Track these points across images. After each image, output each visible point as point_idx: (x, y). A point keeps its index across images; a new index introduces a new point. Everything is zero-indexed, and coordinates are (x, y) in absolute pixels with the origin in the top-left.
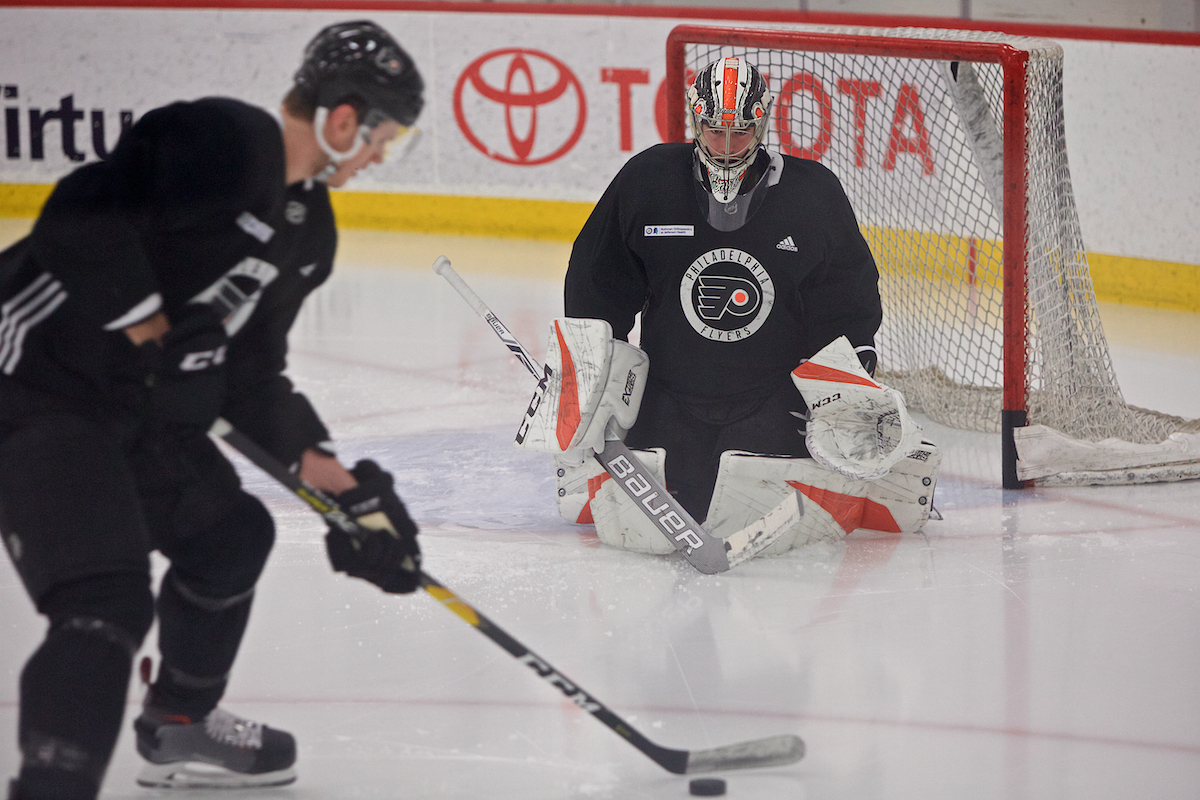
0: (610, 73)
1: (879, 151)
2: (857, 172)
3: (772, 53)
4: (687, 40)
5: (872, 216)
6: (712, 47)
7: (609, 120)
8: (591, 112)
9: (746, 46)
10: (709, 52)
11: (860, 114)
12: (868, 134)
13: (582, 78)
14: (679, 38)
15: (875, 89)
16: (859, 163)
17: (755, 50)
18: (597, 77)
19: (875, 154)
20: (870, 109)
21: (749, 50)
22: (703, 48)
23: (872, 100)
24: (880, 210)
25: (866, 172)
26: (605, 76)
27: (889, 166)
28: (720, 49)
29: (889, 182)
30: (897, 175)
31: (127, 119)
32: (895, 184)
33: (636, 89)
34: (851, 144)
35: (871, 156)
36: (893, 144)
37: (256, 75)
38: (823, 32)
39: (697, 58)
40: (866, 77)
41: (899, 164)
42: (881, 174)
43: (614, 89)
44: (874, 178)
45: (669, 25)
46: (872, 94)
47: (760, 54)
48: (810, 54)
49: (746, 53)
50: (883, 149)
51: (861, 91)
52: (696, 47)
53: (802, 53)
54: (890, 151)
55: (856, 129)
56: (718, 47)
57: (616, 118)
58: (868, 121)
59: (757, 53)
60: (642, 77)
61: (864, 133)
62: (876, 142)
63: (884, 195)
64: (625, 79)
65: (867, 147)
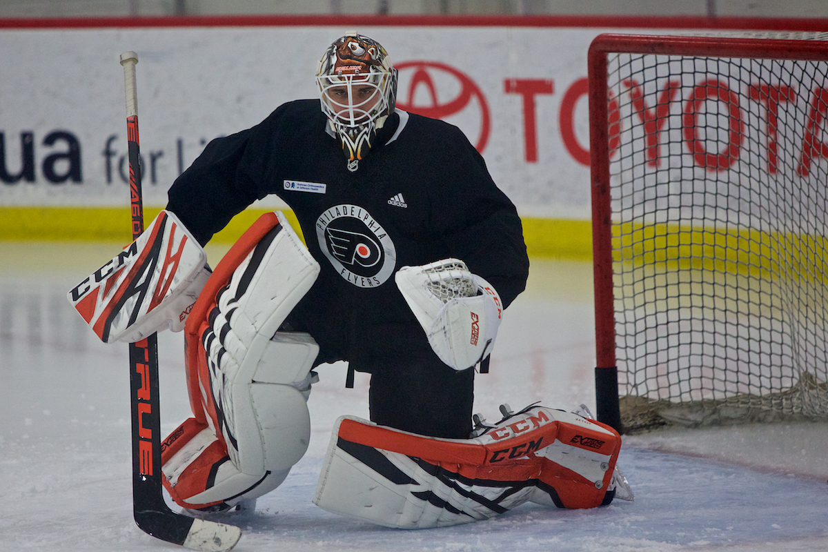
0: (514, 85)
1: (793, 157)
2: (771, 180)
3: (696, 60)
4: (609, 49)
5: (789, 223)
6: (635, 56)
7: (513, 131)
8: (495, 123)
9: (670, 53)
10: (631, 61)
11: (772, 119)
12: (781, 140)
13: (485, 89)
14: (601, 47)
15: (787, 93)
16: (773, 169)
17: (679, 57)
18: (501, 87)
19: (789, 159)
20: (781, 114)
21: (673, 57)
22: (625, 57)
23: (783, 104)
24: (796, 217)
25: (780, 178)
26: (509, 87)
27: (804, 171)
28: (643, 57)
29: (805, 187)
30: (813, 181)
31: (27, 139)
32: (811, 189)
33: (541, 100)
34: (763, 152)
35: (784, 162)
36: (806, 148)
37: (156, 93)
38: (750, 37)
39: (619, 68)
40: (775, 82)
41: (813, 168)
42: (797, 180)
43: (517, 100)
44: (788, 184)
45: (592, 34)
46: (783, 99)
47: (684, 61)
48: (736, 60)
49: (670, 61)
50: (798, 154)
51: (772, 96)
52: (618, 56)
53: (727, 60)
54: (804, 156)
55: (767, 136)
56: (641, 55)
57: (520, 129)
58: (781, 126)
59: (681, 60)
60: (545, 87)
61: (776, 138)
62: (789, 147)
63: (800, 202)
64: (529, 89)
65: (781, 153)
